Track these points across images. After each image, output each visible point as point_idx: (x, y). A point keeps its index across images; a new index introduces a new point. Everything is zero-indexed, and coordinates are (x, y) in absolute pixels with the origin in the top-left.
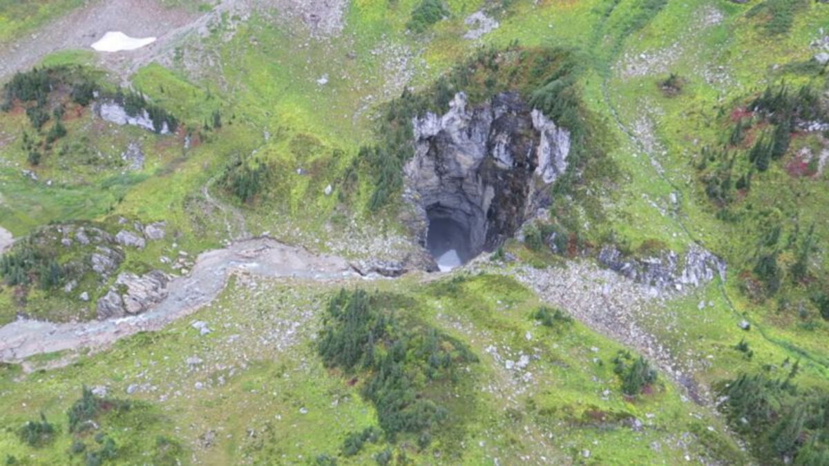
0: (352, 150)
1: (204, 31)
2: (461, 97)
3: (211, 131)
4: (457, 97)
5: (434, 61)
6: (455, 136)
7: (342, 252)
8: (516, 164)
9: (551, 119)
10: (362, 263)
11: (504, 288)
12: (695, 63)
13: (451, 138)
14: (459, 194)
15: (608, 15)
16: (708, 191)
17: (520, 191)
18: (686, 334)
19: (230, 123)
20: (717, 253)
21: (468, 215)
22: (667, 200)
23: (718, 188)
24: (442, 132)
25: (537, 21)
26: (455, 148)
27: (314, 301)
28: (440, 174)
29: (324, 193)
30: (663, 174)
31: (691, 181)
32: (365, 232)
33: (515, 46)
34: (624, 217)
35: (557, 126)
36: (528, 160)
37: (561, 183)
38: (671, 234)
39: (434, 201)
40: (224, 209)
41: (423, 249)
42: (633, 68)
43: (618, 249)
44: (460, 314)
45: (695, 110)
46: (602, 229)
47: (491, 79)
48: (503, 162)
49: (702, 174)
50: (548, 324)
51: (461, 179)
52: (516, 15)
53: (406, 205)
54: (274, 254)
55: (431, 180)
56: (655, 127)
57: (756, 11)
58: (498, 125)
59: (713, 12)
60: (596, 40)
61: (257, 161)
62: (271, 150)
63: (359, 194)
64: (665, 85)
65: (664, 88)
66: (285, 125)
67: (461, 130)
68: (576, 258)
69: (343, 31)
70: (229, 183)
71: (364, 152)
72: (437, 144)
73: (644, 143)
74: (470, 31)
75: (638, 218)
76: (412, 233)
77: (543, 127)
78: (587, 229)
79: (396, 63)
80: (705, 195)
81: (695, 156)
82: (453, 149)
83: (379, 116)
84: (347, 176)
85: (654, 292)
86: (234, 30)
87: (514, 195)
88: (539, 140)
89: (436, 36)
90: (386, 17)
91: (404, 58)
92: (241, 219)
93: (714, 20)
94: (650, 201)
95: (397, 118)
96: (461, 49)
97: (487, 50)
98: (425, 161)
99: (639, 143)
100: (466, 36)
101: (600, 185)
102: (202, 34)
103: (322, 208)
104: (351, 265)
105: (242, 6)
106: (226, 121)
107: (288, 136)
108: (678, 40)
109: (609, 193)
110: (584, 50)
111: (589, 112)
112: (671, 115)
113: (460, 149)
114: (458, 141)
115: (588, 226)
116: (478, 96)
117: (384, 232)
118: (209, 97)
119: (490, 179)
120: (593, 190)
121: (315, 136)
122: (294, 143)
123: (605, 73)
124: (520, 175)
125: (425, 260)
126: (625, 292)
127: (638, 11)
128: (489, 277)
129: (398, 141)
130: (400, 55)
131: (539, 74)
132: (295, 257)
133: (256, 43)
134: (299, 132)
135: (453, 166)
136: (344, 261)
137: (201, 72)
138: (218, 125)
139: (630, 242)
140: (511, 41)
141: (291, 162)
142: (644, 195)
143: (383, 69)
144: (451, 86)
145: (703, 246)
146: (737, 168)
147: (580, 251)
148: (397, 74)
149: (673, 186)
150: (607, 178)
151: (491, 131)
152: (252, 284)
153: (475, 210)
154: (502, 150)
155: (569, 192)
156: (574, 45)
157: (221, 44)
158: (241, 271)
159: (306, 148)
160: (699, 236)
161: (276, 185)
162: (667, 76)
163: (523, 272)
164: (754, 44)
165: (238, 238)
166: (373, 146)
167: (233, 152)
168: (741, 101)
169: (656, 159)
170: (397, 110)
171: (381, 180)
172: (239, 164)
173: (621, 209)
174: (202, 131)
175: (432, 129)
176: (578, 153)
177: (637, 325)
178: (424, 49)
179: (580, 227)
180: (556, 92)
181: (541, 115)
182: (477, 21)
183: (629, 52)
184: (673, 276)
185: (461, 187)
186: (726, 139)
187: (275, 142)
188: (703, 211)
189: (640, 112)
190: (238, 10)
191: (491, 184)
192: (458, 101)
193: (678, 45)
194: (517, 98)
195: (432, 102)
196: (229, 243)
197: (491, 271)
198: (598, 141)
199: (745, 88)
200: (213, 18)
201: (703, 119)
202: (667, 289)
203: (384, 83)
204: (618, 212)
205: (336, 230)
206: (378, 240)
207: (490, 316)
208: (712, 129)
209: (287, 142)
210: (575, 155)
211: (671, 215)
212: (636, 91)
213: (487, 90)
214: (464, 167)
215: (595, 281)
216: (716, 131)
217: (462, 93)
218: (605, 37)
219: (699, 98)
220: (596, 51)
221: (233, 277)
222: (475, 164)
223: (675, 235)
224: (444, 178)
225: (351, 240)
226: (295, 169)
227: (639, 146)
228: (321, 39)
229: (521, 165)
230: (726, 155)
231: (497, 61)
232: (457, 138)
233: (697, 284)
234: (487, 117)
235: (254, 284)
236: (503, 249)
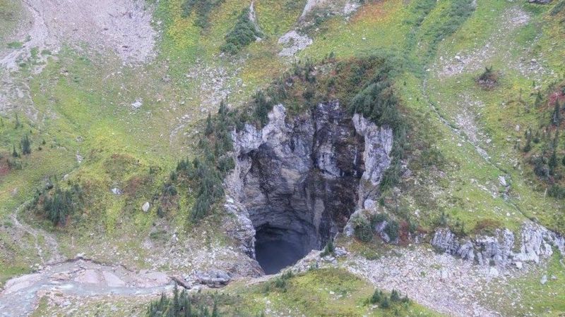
0: (169, 166)
1: (13, 66)
2: (280, 109)
3: (20, 157)
4: (275, 108)
5: (251, 79)
6: (277, 150)
7: (163, 267)
8: (343, 174)
9: (372, 120)
10: (186, 276)
11: (336, 279)
12: (508, 59)
13: (274, 153)
14: (287, 213)
15: (418, 25)
16: (536, 170)
17: (350, 200)
18: (532, 308)
19: (40, 149)
20: (553, 228)
21: (300, 234)
22: (497, 183)
23: (546, 168)
24: (263, 146)
25: (350, 35)
26: (280, 163)
27: (133, 311)
28: (266, 192)
29: (142, 211)
30: (490, 160)
31: (519, 164)
32: (187, 246)
33: (331, 58)
34: (455, 201)
35: (379, 125)
36: (354, 168)
37: (387, 176)
38: (504, 214)
39: (262, 221)
40: (35, 233)
41: (251, 260)
42: (450, 69)
43: (452, 232)
44: (291, 308)
45: (514, 99)
46: (434, 215)
47: (310, 91)
48: (331, 174)
49: (528, 155)
50: (385, 306)
51: (289, 195)
52: (330, 32)
53: (229, 214)
54: (89, 275)
55: (257, 199)
56: (477, 119)
57: (559, 9)
58: (321, 136)
59: (519, 14)
60: (409, 47)
61: (69, 183)
62: (84, 172)
63: (179, 208)
64: (482, 79)
65: (481, 82)
66: (98, 147)
67: (283, 144)
68: (410, 245)
69: (157, 58)
70: (40, 207)
71: (182, 166)
72: (259, 159)
73: (468, 134)
74: (284, 49)
75: (469, 201)
76: (238, 243)
77: (365, 131)
78: (418, 216)
79: (212, 84)
80: (534, 175)
81: (519, 140)
82: (277, 165)
83: (197, 132)
84: (165, 192)
85: (494, 271)
86: (44, 63)
87: (344, 205)
88: (363, 146)
89: (250, 57)
90: (200, 42)
91: (219, 79)
92: (53, 243)
93: (521, 21)
94: (479, 186)
95: (215, 132)
96: (276, 66)
97: (303, 65)
98: (249, 179)
99: (463, 134)
100: (280, 54)
101: (428, 174)
102: (11, 69)
103: (140, 226)
104: (173, 279)
105: (53, 41)
106: (37, 147)
107: (102, 158)
108: (489, 41)
109: (437, 181)
110: (399, 56)
111: (409, 109)
112: (492, 107)
113: (284, 163)
114: (282, 155)
115: (419, 213)
116: (298, 109)
117: (208, 244)
118: (18, 125)
119: (318, 191)
120: (421, 179)
121: (131, 155)
122: (107, 164)
123: (421, 75)
124: (348, 183)
125: (254, 271)
126: (465, 275)
127: (448, 19)
128: (319, 271)
129: (217, 154)
130: (215, 76)
131: (356, 82)
132: (113, 275)
133: (67, 74)
134: (113, 152)
135: (279, 182)
136: (166, 276)
137: (9, 104)
138: (27, 151)
139: (463, 224)
140: (327, 55)
141: (105, 182)
142: (473, 180)
143: (199, 90)
144: (268, 99)
145: (539, 223)
146: (561, 147)
147: (413, 237)
148: (213, 94)
149: (501, 170)
150: (434, 166)
151: (315, 143)
152: (65, 303)
153: (306, 227)
154: (328, 161)
155: (396, 183)
156: (389, 52)
157: (31, 77)
158: (53, 293)
159: (121, 167)
160: (533, 214)
161: (90, 206)
162: (483, 71)
163: (355, 264)
164: (561, 37)
165: (50, 262)
166: (191, 160)
167: (43, 176)
168: (556, 86)
169: (481, 147)
170: (215, 125)
171: (202, 192)
172: (51, 188)
173: (452, 195)
174: (11, 159)
175: (253, 142)
176: (402, 146)
177: (481, 304)
178: (239, 69)
179: (411, 215)
180: (374, 95)
181: (362, 118)
182: (292, 39)
183: (444, 55)
184: (512, 254)
185: (289, 204)
186: (547, 121)
187: (88, 164)
188: (534, 190)
189: (460, 107)
190: (48, 45)
191: (319, 196)
192: (277, 113)
193: (490, 45)
194: (337, 108)
195: (250, 114)
196: (41, 267)
197: (322, 266)
198: (421, 134)
199: (559, 75)
200: (22, 54)
201: (522, 106)
202: (507, 268)
203: (200, 102)
204: (449, 198)
205: (156, 246)
206: (203, 253)
207: (322, 306)
208: (533, 114)
209: (100, 164)
210: (399, 148)
211: (502, 196)
212: (454, 88)
213: (306, 101)
214: (291, 182)
215: (432, 266)
216: (537, 116)
217: (281, 105)
218: (419, 44)
219: (516, 88)
220: (412, 56)
221: (45, 299)
222: (301, 178)
223: (508, 214)
224: (270, 195)
225: (173, 254)
226: (110, 188)
227: (463, 137)
228: (134, 67)
229: (348, 174)
230: (549, 136)
231: (314, 74)
232: (279, 152)
233: (537, 261)
234: (309, 129)
235: (68, 303)
236: (334, 244)
